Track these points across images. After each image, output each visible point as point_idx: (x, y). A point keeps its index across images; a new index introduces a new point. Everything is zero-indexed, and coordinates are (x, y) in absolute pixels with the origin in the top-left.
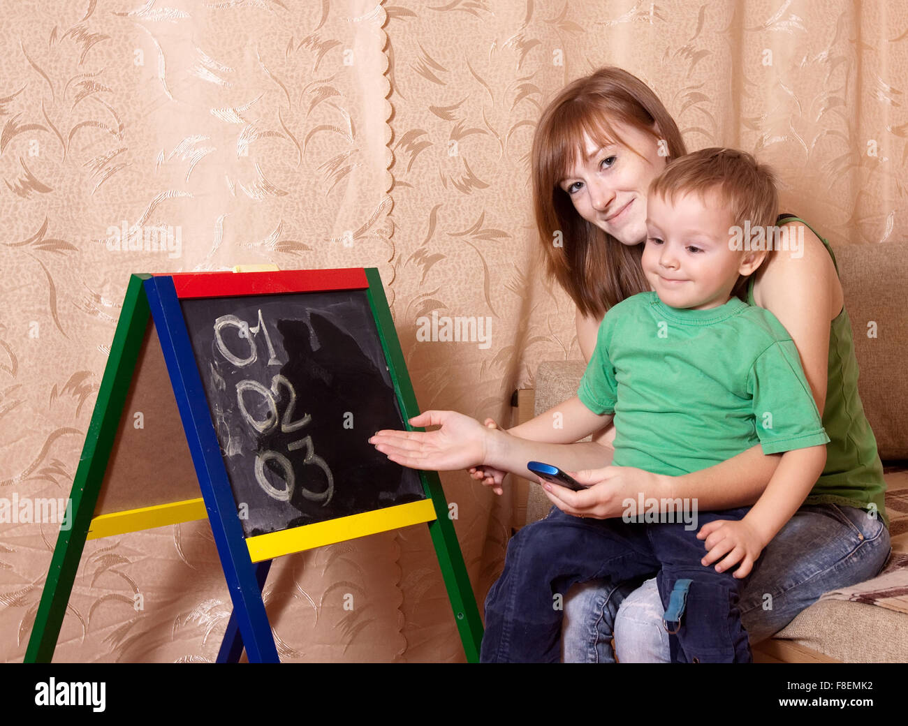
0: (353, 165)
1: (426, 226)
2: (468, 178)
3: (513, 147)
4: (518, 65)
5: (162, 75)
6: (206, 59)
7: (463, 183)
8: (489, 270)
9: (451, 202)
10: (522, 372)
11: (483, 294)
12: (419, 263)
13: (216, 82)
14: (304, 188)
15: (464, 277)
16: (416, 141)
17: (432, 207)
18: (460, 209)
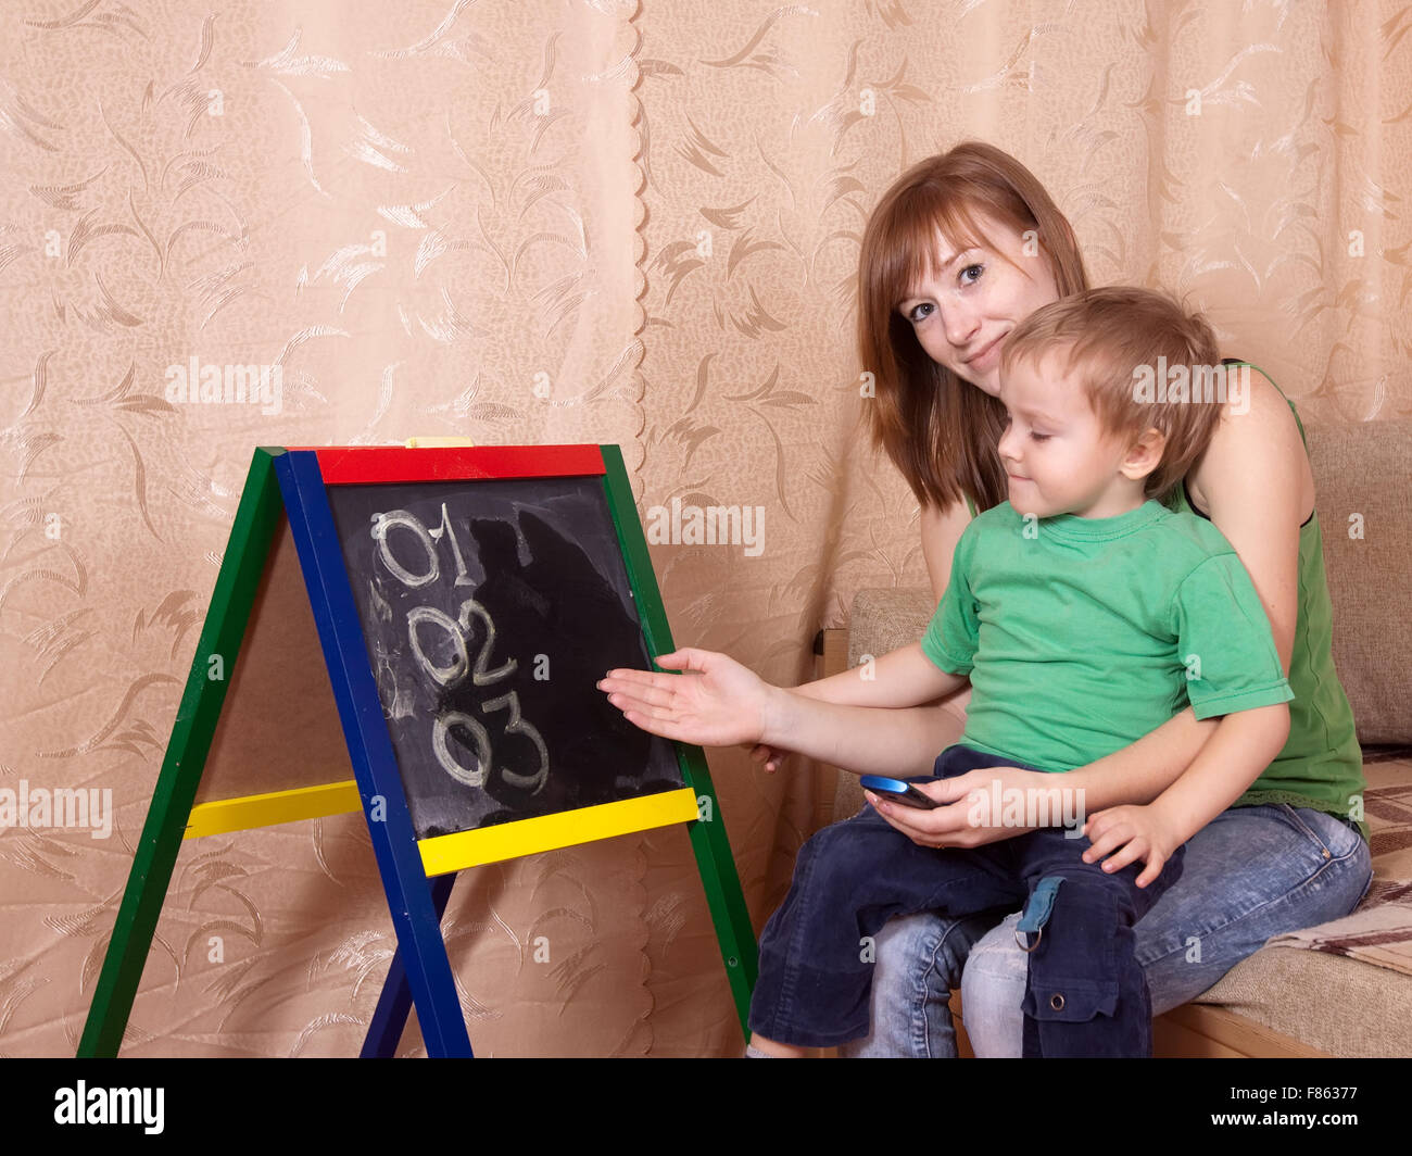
0: (585, 293)
1: (691, 385)
2: (756, 315)
3: (823, 270)
4: (832, 150)
5: (307, 155)
6: (372, 133)
7: (747, 321)
8: (785, 451)
9: (729, 350)
10: (831, 603)
11: (774, 487)
12: (680, 441)
13: (386, 167)
14: (513, 326)
15: (746, 461)
16: (679, 259)
17: (702, 357)
18: (743, 361)
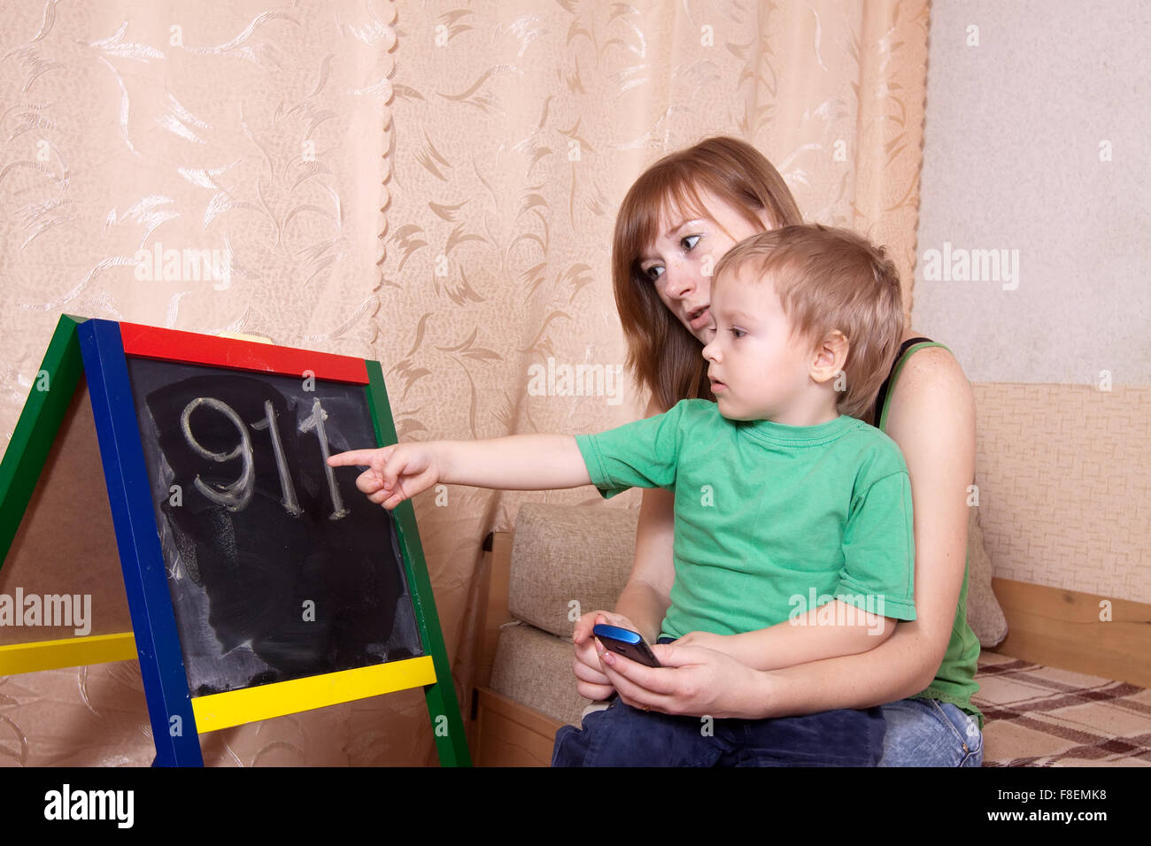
0: (337, 255)
1: (412, 334)
2: (463, 288)
3: (514, 261)
4: (527, 173)
5: (124, 120)
6: (180, 109)
7: (457, 292)
8: (477, 394)
9: (442, 312)
10: (498, 513)
11: (468, 420)
12: (401, 377)
13: (189, 137)
14: (279, 273)
15: (449, 398)
16: (411, 238)
17: (422, 315)
18: (451, 322)
